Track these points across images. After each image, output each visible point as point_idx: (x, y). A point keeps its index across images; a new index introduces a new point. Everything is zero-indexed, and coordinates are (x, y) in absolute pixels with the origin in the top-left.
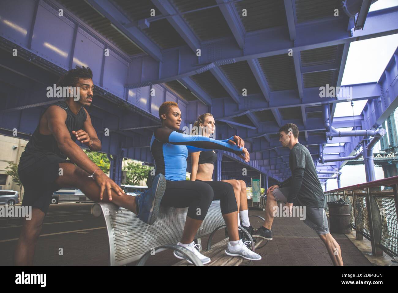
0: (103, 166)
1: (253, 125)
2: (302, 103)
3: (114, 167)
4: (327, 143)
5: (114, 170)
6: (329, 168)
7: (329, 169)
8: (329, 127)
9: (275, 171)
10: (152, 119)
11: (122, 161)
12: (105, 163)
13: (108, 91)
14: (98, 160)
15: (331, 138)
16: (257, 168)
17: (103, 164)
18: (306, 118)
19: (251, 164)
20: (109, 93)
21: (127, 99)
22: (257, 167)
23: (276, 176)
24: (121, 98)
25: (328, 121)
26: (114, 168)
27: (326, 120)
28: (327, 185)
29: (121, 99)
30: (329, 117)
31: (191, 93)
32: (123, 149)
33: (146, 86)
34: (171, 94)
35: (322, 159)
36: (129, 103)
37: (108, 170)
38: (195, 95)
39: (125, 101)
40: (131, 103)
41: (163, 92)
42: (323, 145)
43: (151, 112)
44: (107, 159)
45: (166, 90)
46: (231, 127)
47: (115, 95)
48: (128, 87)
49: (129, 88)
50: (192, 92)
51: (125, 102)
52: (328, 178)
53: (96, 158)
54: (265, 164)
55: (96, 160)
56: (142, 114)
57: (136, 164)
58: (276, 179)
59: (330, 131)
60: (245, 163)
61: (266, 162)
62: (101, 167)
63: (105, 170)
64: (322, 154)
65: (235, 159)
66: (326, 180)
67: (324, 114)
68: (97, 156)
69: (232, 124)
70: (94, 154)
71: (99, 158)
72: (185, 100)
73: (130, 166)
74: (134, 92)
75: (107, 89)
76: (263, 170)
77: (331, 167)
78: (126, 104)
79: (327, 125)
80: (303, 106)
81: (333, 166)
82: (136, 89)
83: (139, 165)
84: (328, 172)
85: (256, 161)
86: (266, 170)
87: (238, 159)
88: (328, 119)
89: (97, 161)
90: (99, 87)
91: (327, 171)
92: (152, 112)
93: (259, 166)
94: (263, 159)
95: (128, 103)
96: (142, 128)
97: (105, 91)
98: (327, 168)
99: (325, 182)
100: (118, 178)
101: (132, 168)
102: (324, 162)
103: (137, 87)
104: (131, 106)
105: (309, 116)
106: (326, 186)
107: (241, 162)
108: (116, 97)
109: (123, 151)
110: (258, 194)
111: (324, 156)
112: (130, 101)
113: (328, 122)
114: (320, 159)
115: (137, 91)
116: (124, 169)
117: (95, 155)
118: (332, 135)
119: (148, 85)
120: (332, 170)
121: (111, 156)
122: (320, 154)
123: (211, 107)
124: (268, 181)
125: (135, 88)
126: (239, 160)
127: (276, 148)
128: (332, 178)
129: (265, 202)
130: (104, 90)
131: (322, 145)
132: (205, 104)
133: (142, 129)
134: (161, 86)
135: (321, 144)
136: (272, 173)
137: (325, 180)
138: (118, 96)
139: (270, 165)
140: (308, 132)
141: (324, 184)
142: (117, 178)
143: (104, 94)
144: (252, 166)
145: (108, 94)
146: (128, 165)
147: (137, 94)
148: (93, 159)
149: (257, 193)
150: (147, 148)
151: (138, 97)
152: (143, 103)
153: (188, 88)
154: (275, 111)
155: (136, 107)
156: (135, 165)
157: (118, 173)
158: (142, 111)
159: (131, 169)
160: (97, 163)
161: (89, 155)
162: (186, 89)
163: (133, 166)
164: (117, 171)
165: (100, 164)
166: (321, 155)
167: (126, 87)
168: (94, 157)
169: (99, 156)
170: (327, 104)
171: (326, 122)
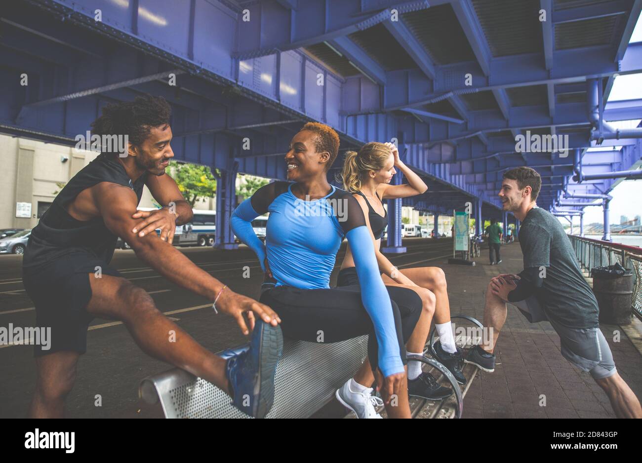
0: (206, 186)
1: (458, 117)
2: (549, 78)
3: (223, 189)
4: (590, 146)
5: (223, 195)
6: (591, 187)
7: (589, 190)
8: (597, 121)
9: (494, 192)
10: (283, 112)
11: (235, 177)
12: (209, 181)
13: (203, 67)
14: (198, 176)
15: (599, 141)
16: (463, 187)
17: (206, 183)
18: (555, 104)
19: (453, 181)
20: (204, 69)
21: (237, 80)
22: (463, 185)
23: (495, 199)
24: (227, 78)
25: (597, 111)
26: (223, 191)
27: (593, 108)
28: (584, 216)
29: (227, 80)
30: (599, 102)
31: (350, 64)
32: (237, 160)
33: (268, 54)
34: (314, 66)
35: (578, 173)
36: (241, 86)
37: (214, 192)
38: (357, 66)
39: (234, 83)
40: (243, 86)
41: (300, 62)
42: (583, 150)
43: (279, 100)
44: (212, 176)
45: (304, 58)
46: (420, 120)
47: (216, 73)
48: (236, 57)
49: (240, 59)
50: (350, 62)
51: (233, 85)
52: (587, 206)
53: (194, 173)
54: (476, 181)
55: (194, 176)
56: (265, 103)
57: (259, 181)
58: (495, 205)
59: (600, 127)
60: (442, 181)
61: (479, 177)
62: (203, 187)
63: (209, 192)
64: (579, 165)
65: (426, 173)
66: (583, 208)
67: (589, 97)
68: (196, 170)
69: (421, 115)
70: (190, 167)
71: (199, 173)
72: (339, 76)
73: (250, 184)
74: (249, 64)
75: (201, 63)
76: (474, 191)
77: (594, 187)
78: (236, 88)
79: (594, 118)
80: (551, 83)
81: (597, 186)
82: (252, 60)
83: (264, 182)
84: (589, 195)
85: (461, 176)
86: (479, 190)
87: (431, 174)
88: (598, 106)
89: (196, 178)
90: (186, 61)
91: (587, 193)
92: (281, 98)
93: (466, 183)
94: (473, 172)
95: (238, 86)
96: (266, 124)
97: (198, 68)
98: (587, 187)
99: (580, 211)
100: (231, 207)
101: (253, 187)
102: (583, 180)
103: (254, 57)
104: (245, 91)
105: (560, 100)
106: (581, 217)
107: (437, 179)
108: (218, 76)
109: (236, 163)
110: (464, 237)
111: (583, 168)
112: (242, 83)
113: (596, 113)
114: (575, 174)
115: (254, 64)
116: (241, 190)
117: (192, 168)
118: (602, 137)
119: (273, 53)
120: (595, 192)
121: (218, 171)
122: (577, 166)
123: (385, 88)
124: (482, 208)
125: (250, 58)
126: (433, 175)
127: (497, 154)
128: (594, 205)
129: (475, 249)
130: (196, 66)
131: (580, 150)
132: (373, 80)
133: (267, 126)
134: (296, 52)
135: (578, 148)
136: (489, 196)
137: (581, 207)
138: (221, 75)
139: (485, 182)
140: (557, 128)
141: (578, 214)
142: (229, 207)
143: (196, 72)
144: (454, 185)
145: (203, 72)
146: (246, 183)
147: (254, 69)
148: (190, 175)
149: (463, 235)
150: (277, 156)
151: (255, 74)
152: (265, 84)
153: (343, 56)
154: (500, 92)
155: (254, 93)
156: (258, 183)
157: (229, 199)
158: (264, 99)
159: (252, 189)
160: (196, 181)
161: (182, 168)
162: (340, 56)
163: (255, 184)
164: (228, 195)
165: (200, 181)
166: (578, 168)
167: (234, 58)
168: (191, 171)
169: (199, 170)
170: (597, 79)
171: (593, 112)
